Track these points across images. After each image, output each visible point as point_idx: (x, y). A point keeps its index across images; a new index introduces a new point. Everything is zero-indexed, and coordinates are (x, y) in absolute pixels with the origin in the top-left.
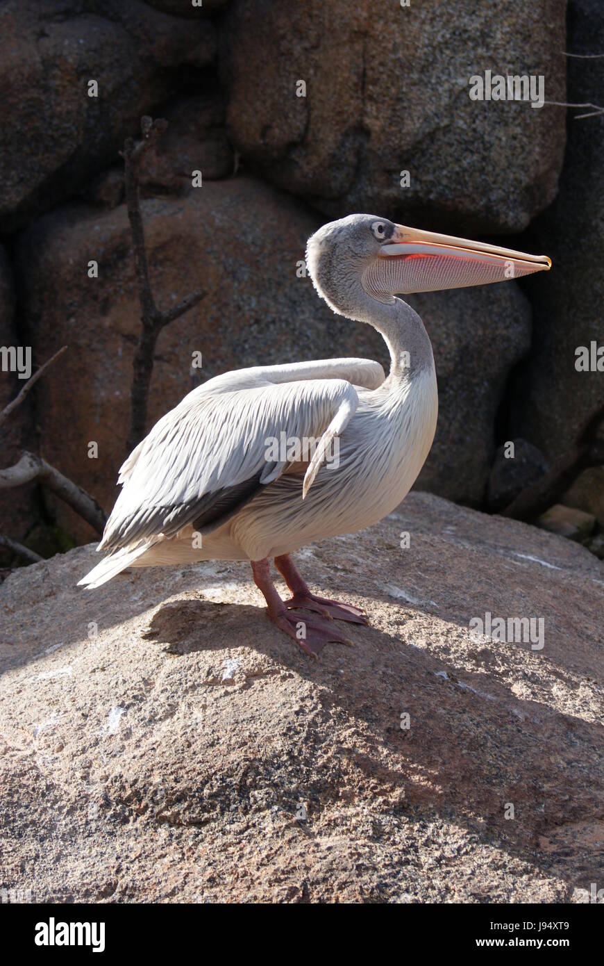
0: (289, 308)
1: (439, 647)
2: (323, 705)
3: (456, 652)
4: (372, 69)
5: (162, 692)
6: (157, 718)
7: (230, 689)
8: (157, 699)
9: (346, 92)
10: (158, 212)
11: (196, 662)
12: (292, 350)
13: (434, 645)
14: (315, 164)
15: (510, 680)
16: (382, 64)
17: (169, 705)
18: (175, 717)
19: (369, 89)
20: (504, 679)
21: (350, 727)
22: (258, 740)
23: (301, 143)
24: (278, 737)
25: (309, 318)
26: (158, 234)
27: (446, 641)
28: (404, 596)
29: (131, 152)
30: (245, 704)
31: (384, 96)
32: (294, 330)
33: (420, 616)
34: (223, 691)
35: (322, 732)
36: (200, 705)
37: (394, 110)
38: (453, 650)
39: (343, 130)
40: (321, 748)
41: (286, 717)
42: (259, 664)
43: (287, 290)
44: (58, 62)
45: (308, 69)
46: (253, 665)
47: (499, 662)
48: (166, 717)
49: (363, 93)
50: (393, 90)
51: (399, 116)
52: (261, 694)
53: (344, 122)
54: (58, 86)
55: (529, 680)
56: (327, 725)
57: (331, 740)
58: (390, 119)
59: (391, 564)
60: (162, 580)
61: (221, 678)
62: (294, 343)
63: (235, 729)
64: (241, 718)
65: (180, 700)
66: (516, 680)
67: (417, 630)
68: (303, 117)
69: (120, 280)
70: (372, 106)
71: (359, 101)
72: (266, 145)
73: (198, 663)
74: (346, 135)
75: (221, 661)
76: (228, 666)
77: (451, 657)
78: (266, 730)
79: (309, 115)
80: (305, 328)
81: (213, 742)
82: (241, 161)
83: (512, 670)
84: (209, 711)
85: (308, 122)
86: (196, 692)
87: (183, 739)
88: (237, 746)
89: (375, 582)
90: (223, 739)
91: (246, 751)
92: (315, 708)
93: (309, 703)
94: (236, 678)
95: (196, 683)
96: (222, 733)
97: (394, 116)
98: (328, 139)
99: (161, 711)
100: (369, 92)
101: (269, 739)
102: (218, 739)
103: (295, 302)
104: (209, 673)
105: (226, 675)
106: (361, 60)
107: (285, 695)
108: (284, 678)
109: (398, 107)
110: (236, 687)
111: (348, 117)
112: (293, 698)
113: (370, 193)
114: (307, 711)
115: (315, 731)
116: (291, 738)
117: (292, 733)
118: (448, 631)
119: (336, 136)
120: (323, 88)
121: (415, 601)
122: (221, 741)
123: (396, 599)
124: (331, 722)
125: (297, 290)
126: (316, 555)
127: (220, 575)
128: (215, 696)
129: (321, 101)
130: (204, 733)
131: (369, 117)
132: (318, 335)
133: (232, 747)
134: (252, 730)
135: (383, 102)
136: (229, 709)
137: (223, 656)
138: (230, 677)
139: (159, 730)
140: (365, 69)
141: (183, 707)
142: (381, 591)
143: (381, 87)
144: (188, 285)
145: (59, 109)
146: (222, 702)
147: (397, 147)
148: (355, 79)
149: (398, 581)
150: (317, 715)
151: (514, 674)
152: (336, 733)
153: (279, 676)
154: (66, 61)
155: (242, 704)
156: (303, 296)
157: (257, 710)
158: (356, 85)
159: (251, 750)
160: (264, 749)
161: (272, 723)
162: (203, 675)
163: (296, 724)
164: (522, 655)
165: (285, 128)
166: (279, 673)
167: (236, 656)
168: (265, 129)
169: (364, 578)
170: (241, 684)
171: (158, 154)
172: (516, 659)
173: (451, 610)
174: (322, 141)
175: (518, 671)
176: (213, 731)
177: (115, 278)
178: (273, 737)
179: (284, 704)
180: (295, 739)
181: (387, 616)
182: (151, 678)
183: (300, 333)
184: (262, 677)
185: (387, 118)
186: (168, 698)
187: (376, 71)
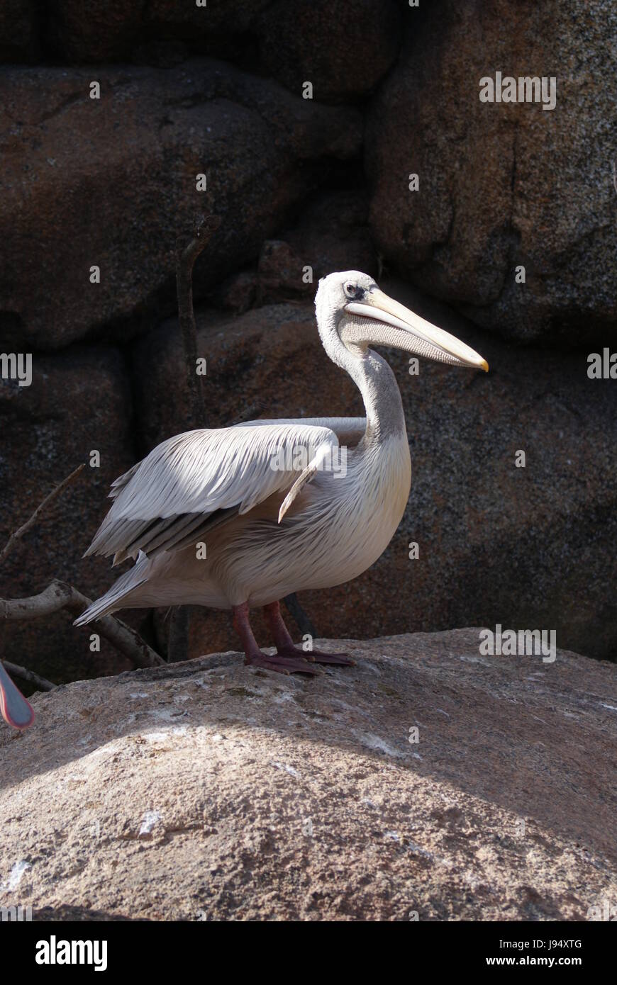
0: (431, 426)
1: (398, 805)
2: (245, 865)
3: (417, 810)
4: (523, 162)
5: (73, 846)
6: (63, 874)
7: (146, 845)
8: (67, 853)
9: (494, 188)
10: (289, 319)
11: (114, 813)
12: (432, 473)
13: (392, 802)
14: (460, 267)
15: (477, 844)
16: (534, 157)
17: (78, 861)
18: (83, 874)
19: (518, 185)
20: (470, 842)
21: (272, 890)
22: (165, 902)
23: (445, 244)
24: (188, 899)
25: (453, 438)
26: (287, 343)
27: (408, 798)
28: (383, 747)
29: (182, 251)
30: (159, 861)
31: (536, 193)
32: (435, 451)
33: (388, 769)
34: (137, 847)
35: (238, 896)
36: (111, 861)
37: (547, 208)
38: (414, 807)
39: (490, 230)
40: (234, 913)
41: (200, 877)
42: (182, 817)
43: (430, 407)
44: (181, 152)
45: (454, 163)
46: (174, 819)
47: (469, 823)
48: (73, 874)
49: (512, 190)
50: (546, 187)
51: (552, 215)
52: (178, 851)
53: (491, 221)
54: (181, 178)
55: (501, 845)
56: (246, 887)
57: (247, 905)
58: (543, 218)
59: (384, 711)
60: (115, 722)
61: (139, 832)
62: (435, 465)
63: (142, 889)
64: (152, 877)
65: (91, 855)
66: (484, 843)
67: (377, 784)
68: (446, 215)
69: (243, 393)
70: (522, 203)
71: (509, 198)
72: (409, 245)
73: (115, 815)
74: (493, 235)
75: (141, 813)
76: (147, 819)
77: (410, 815)
78: (176, 892)
79: (454, 213)
80: (448, 449)
81: (116, 903)
82: (385, 263)
83: (482, 833)
84: (120, 869)
85: (453, 220)
86: (109, 847)
87: (84, 898)
88: (140, 908)
89: (352, 730)
90: (127, 900)
91: (149, 914)
92: (235, 868)
93: (229, 862)
94: (154, 833)
95: (110, 837)
96: (128, 893)
97: (547, 215)
98: (475, 239)
99: (68, 867)
100: (519, 189)
101: (177, 902)
102: (122, 899)
103: (437, 420)
104: (126, 826)
105: (144, 829)
106: (512, 152)
107: (204, 853)
108: (207, 834)
109: (550, 206)
110: (153, 843)
111: (496, 216)
112: (213, 857)
113: (521, 301)
114: (226, 871)
115: (230, 894)
116: (202, 900)
117: (205, 895)
118: (416, 787)
119: (482, 237)
120: (468, 182)
121: (395, 753)
122: (124, 902)
123: (371, 750)
124: (251, 884)
125: (440, 406)
126: (297, 699)
127: (174, 719)
128: (129, 852)
129: (466, 197)
130: (107, 893)
131: (518, 216)
132: (463, 458)
133: (135, 909)
134: (161, 890)
135: (535, 200)
136: (141, 867)
137: (144, 808)
138: (148, 831)
139: (62, 888)
140: (515, 163)
141: (93, 864)
142: (357, 741)
143: (532, 183)
144: (318, 399)
145: (182, 203)
146: (134, 859)
147: (549, 249)
148: (503, 173)
149: (387, 730)
150: (236, 876)
151: (483, 836)
152: (255, 896)
153: (202, 831)
154: (190, 151)
155: (155, 861)
156: (448, 414)
157: (170, 869)
158: (504, 180)
159: (155, 913)
160: (169, 911)
161: (185, 883)
162: (119, 828)
163: (211, 886)
164: (500, 816)
165: (428, 227)
166: (202, 828)
167: (158, 808)
168: (407, 228)
169: (342, 726)
170: (159, 839)
171: (291, 254)
172: (491, 820)
173: (437, 764)
174: (467, 242)
175: (489, 834)
176: (119, 891)
177: (239, 390)
178: (183, 899)
179: (201, 863)
180: (207, 902)
181: (347, 768)
182: (65, 830)
183: (443, 455)
184: (183, 833)
185: (539, 217)
186: (78, 853)
187: (528, 165)
